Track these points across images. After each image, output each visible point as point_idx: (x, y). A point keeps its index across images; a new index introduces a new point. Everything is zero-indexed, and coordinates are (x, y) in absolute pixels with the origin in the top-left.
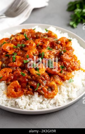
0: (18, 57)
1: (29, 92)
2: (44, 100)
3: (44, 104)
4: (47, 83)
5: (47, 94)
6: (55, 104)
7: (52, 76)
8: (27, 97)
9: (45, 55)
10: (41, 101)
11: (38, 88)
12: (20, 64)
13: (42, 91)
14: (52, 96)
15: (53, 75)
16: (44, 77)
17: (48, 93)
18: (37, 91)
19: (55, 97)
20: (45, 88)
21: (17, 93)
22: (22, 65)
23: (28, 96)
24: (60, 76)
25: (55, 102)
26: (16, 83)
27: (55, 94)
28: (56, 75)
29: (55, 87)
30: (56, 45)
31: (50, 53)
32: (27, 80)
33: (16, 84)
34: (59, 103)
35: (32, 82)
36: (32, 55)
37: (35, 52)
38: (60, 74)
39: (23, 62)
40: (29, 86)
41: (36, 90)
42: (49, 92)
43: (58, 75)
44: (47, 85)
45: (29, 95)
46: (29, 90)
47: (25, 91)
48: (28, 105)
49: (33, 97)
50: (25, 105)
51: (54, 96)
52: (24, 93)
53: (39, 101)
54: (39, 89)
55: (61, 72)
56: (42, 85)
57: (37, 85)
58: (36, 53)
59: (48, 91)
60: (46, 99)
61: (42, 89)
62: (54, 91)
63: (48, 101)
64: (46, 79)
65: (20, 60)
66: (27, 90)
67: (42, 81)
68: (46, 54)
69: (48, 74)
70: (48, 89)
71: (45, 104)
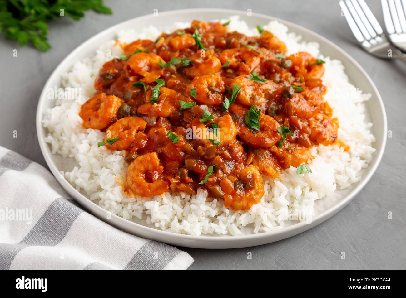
0: (167, 92)
1: (183, 185)
2: (221, 213)
3: (221, 223)
4: (236, 167)
5: (231, 197)
6: (251, 226)
7: (253, 152)
8: (177, 198)
9: (242, 93)
10: (214, 213)
11: (210, 177)
12: (170, 110)
13: (218, 188)
14: (244, 203)
15: (254, 149)
16: (229, 152)
17: (234, 194)
18: (204, 187)
19: (254, 208)
20: (228, 181)
21: (151, 184)
22: (173, 113)
23: (180, 196)
24: (274, 155)
25: (251, 222)
26: (152, 158)
27: (252, 201)
28: (265, 149)
29: (256, 181)
30: (277, 71)
31: (254, 90)
32: (182, 154)
33: (152, 161)
34: (262, 225)
35: (194, 161)
36: (207, 90)
37: (214, 84)
38: (275, 149)
39: (178, 107)
40: (186, 171)
41: (202, 183)
42: (239, 192)
43: (271, 152)
44: (233, 173)
45: (183, 195)
46: (183, 181)
47: (174, 181)
48: (176, 220)
49: (193, 200)
50: (168, 220)
51: (250, 204)
52: (170, 189)
53: (208, 214)
54: (211, 180)
55: (278, 144)
56: (222, 171)
57: (207, 169)
58: (218, 85)
59: (235, 189)
60: (227, 211)
61: (218, 183)
62: (253, 192)
63: (233, 217)
64: (235, 158)
65: (172, 101)
66: (177, 179)
67: (222, 161)
68: (244, 90)
69: (243, 146)
70: (235, 185)
71: (225, 223)
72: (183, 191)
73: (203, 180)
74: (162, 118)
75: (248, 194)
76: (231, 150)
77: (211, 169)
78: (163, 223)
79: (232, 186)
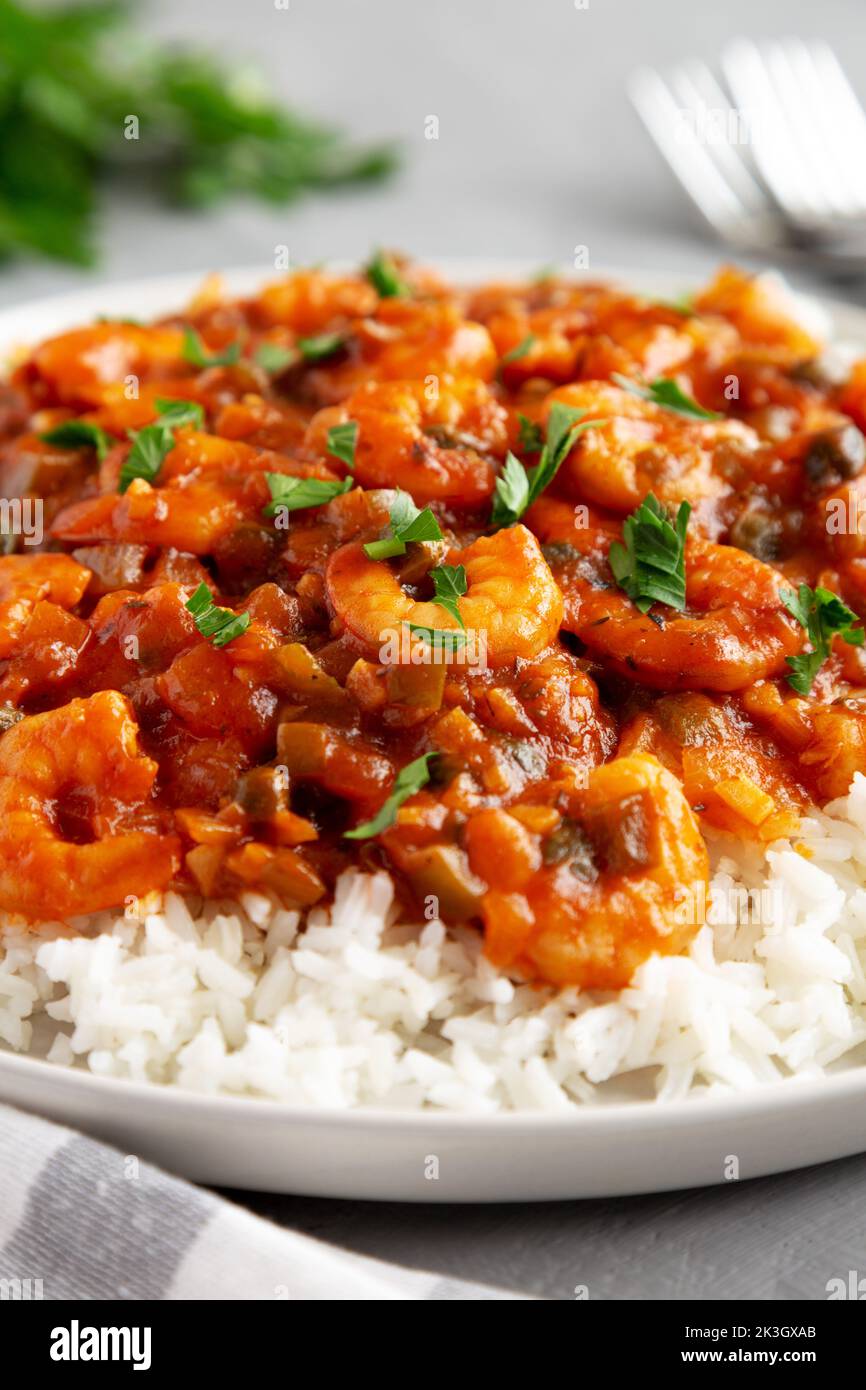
0: (210, 449)
1: (256, 852)
3: (462, 1051)
4: (555, 771)
5: (521, 909)
6: (638, 1081)
7: (649, 709)
8: (227, 928)
9: (593, 444)
10: (427, 996)
11: (408, 802)
12: (213, 518)
13: (451, 858)
14: (597, 947)
15: (658, 694)
16: (519, 695)
17: (538, 890)
18: (374, 856)
19: (654, 974)
20: (510, 823)
22: (230, 531)
23: (245, 916)
24: (762, 727)
25: (639, 1060)
26: (97, 717)
27: (639, 935)
28: (716, 696)
29: (662, 832)
31: (660, 439)
32: (264, 704)
33: (93, 732)
34: (700, 1079)
35: (324, 733)
36: (417, 434)
37: (455, 412)
38: (771, 699)
39: (258, 505)
40: (280, 781)
41: (362, 832)
42: (568, 883)
43: (746, 713)
44: (537, 794)
45: (259, 908)
46: (261, 829)
49: (317, 932)
51: (630, 954)
52: (185, 873)
53: (391, 1004)
54: (415, 816)
55: (784, 678)
56: (478, 779)
57: (392, 777)
58: (473, 419)
59: (548, 868)
60: (501, 990)
61: (453, 833)
62: (645, 889)
63: (536, 1026)
64: (550, 727)
65: (228, 483)
66: (231, 821)
67: (476, 734)
68: (606, 431)
69: (594, 676)
70: (547, 844)
71: (488, 1056)
72: (259, 887)
73: (370, 816)
74: (174, 553)
75: (618, 903)
76: (528, 688)
77: (416, 773)
78: (136, 1053)
79: (529, 849)
